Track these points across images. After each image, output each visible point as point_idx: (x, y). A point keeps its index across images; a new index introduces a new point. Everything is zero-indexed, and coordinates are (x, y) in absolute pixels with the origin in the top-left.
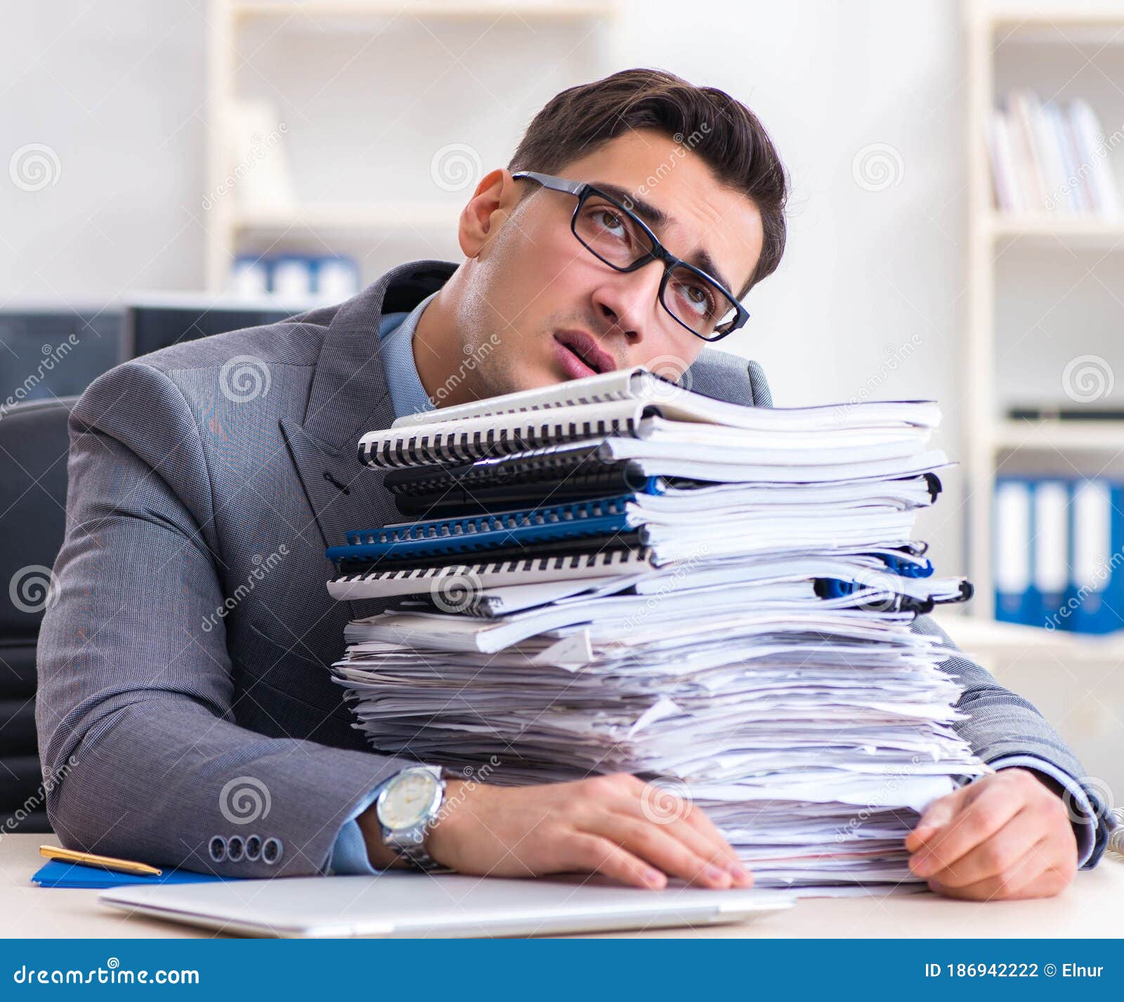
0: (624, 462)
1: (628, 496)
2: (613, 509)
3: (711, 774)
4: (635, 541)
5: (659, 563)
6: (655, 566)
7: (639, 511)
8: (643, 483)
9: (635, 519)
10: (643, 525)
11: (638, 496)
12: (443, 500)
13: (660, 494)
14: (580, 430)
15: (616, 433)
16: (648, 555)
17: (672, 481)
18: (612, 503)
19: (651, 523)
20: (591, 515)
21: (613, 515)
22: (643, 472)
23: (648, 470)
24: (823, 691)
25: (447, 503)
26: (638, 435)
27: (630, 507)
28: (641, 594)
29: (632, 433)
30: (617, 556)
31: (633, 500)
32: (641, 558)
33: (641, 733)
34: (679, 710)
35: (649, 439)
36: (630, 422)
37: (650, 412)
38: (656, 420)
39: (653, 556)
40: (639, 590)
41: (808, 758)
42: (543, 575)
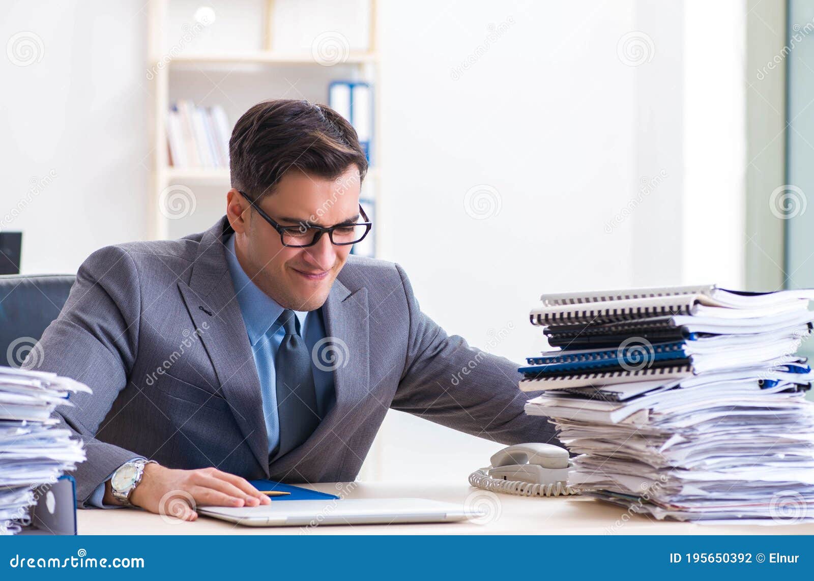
0: (680, 327)
1: (682, 341)
2: (675, 348)
3: (704, 467)
4: (685, 362)
5: (696, 373)
6: (695, 374)
7: (689, 348)
8: (688, 335)
9: (688, 352)
10: (691, 355)
11: (687, 341)
12: (575, 340)
13: (696, 340)
14: (659, 310)
15: (680, 313)
16: (691, 369)
17: (701, 334)
18: (674, 345)
19: (694, 354)
20: (664, 351)
21: (667, 352)
22: (688, 330)
23: (691, 330)
24: (756, 431)
25: (576, 342)
26: (692, 313)
27: (684, 347)
28: (683, 388)
29: (688, 312)
30: (675, 369)
31: (685, 343)
32: (688, 370)
33: (666, 450)
34: (685, 440)
35: (696, 315)
36: (687, 307)
37: (697, 302)
38: (699, 306)
39: (694, 370)
40: (682, 385)
41: (750, 460)
42: (653, 377)
